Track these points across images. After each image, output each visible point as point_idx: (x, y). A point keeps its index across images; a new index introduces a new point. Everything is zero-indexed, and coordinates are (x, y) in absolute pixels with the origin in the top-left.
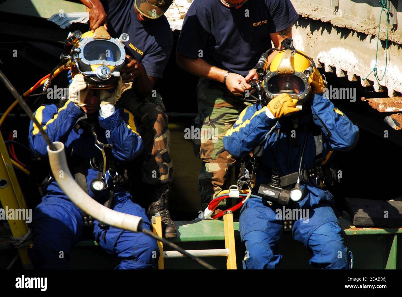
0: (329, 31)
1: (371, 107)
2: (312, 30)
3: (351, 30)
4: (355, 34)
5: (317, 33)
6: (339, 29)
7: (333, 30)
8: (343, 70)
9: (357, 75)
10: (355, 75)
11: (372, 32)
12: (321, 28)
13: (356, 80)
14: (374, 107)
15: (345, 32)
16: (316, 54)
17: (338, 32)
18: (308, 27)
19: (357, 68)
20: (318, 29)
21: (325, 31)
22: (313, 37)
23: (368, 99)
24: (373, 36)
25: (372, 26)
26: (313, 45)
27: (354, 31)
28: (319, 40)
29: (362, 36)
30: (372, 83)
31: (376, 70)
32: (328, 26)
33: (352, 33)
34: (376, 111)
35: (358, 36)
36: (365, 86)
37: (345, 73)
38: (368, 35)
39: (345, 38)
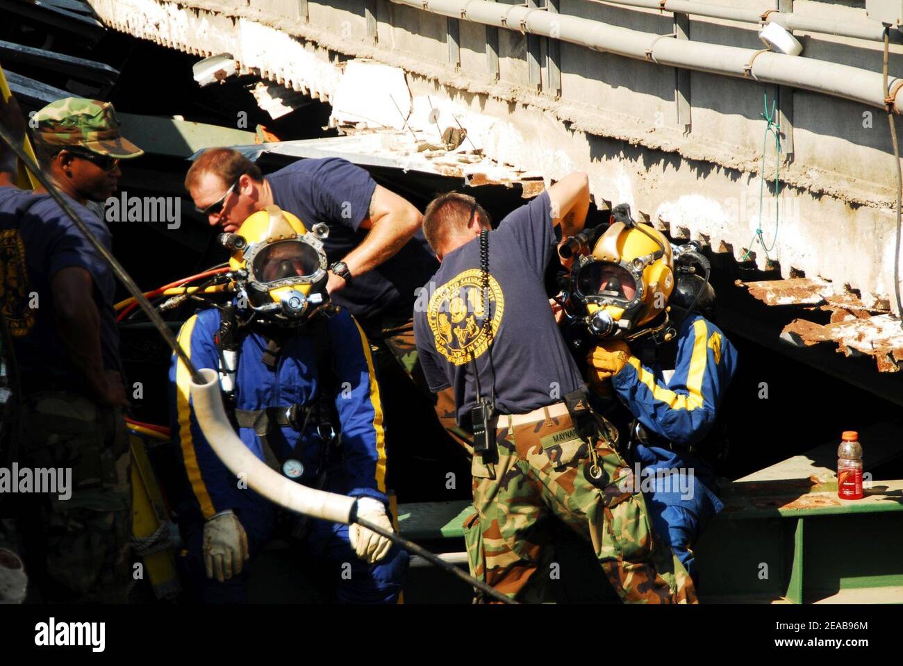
0: (677, 166)
1: (752, 296)
2: (648, 164)
3: (714, 164)
4: (722, 170)
5: (656, 169)
6: (693, 163)
7: (684, 163)
8: (703, 233)
9: (726, 242)
10: (723, 242)
11: (750, 167)
12: (662, 161)
13: (725, 250)
14: (758, 297)
15: (704, 167)
16: (655, 207)
17: (692, 168)
18: (641, 159)
19: (726, 230)
20: (658, 163)
21: (670, 165)
22: (649, 176)
23: (747, 284)
24: (753, 175)
25: (751, 157)
26: (649, 191)
27: (719, 167)
28: (660, 182)
29: (735, 173)
30: (753, 255)
31: (760, 232)
32: (674, 157)
33: (716, 168)
34: (761, 303)
35: (727, 174)
36: (741, 260)
37: (707, 238)
38: (743, 172)
39: (705, 177)
